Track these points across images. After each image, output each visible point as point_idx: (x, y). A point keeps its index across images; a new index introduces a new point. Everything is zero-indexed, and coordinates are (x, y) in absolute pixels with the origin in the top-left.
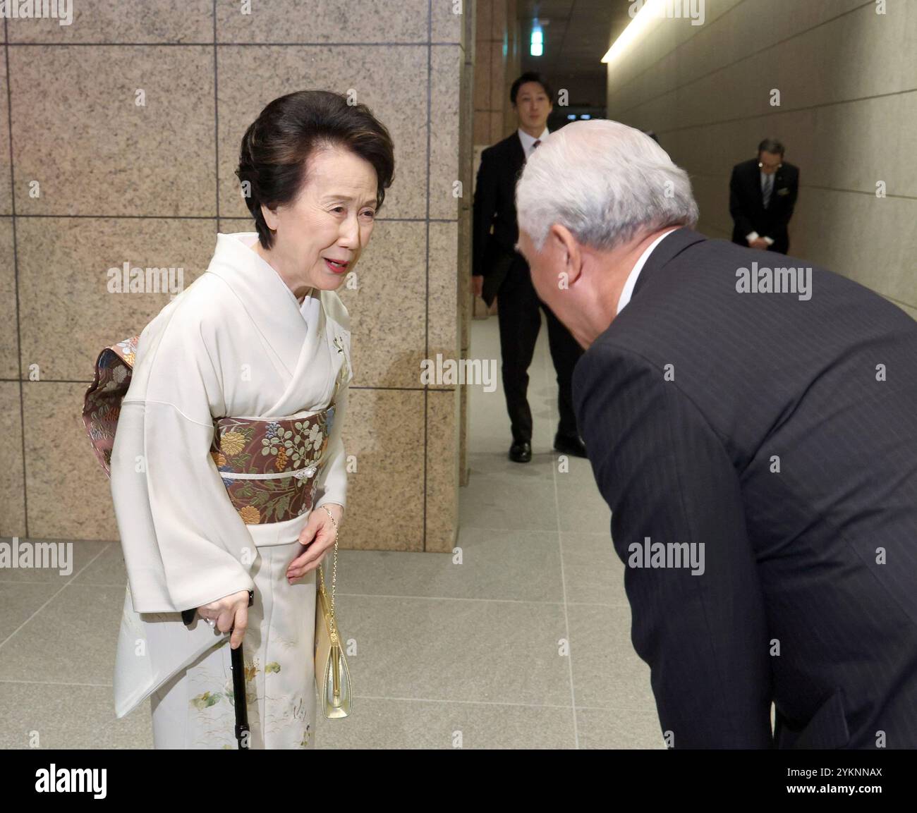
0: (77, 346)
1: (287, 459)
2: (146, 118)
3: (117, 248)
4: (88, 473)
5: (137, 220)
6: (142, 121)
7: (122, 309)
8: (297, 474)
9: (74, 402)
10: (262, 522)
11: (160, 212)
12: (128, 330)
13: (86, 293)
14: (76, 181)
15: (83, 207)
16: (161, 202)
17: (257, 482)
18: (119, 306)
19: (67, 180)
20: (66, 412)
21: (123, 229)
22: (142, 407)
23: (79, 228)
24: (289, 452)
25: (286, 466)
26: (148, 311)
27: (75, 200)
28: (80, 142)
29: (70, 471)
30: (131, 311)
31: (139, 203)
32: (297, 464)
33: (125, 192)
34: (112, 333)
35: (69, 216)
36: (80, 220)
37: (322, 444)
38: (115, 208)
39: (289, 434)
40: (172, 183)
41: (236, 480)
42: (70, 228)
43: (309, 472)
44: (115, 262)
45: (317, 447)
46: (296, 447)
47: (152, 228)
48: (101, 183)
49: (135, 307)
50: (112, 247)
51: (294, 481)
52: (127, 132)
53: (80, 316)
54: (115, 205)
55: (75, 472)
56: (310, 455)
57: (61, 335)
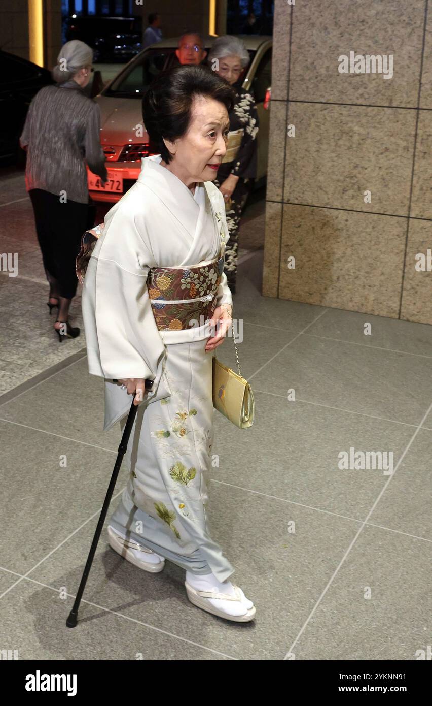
0: (319, 185)
1: (196, 290)
2: (376, 42)
3: (350, 125)
4: (318, 264)
5: (364, 107)
6: (374, 43)
7: (350, 163)
8: (202, 299)
9: (314, 219)
10: (183, 329)
11: (380, 102)
12: (352, 177)
13: (328, 152)
14: (328, 80)
15: (331, 97)
16: (381, 97)
17: (180, 305)
18: (348, 161)
19: (322, 80)
20: (309, 225)
21: (355, 112)
22: (96, 261)
23: (327, 111)
24: (197, 287)
25: (196, 295)
26: (366, 166)
27: (326, 93)
28: (332, 56)
29: (307, 262)
30: (355, 165)
31: (366, 96)
32: (202, 293)
33: (358, 89)
34: (342, 178)
35: (322, 103)
36: (328, 105)
37: (217, 280)
38: (351, 99)
39: (196, 276)
40: (390, 84)
41: (167, 305)
42: (322, 111)
43: (210, 298)
44: (347, 133)
45: (213, 282)
46: (201, 283)
47: (374, 113)
48: (344, 83)
49: (358, 163)
50: (347, 124)
51: (201, 303)
52: (363, 51)
53: (323, 166)
54: (351, 97)
55: (311, 262)
56: (210, 287)
57: (310, 177)
